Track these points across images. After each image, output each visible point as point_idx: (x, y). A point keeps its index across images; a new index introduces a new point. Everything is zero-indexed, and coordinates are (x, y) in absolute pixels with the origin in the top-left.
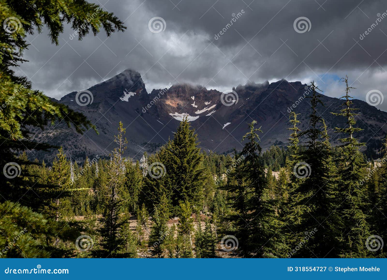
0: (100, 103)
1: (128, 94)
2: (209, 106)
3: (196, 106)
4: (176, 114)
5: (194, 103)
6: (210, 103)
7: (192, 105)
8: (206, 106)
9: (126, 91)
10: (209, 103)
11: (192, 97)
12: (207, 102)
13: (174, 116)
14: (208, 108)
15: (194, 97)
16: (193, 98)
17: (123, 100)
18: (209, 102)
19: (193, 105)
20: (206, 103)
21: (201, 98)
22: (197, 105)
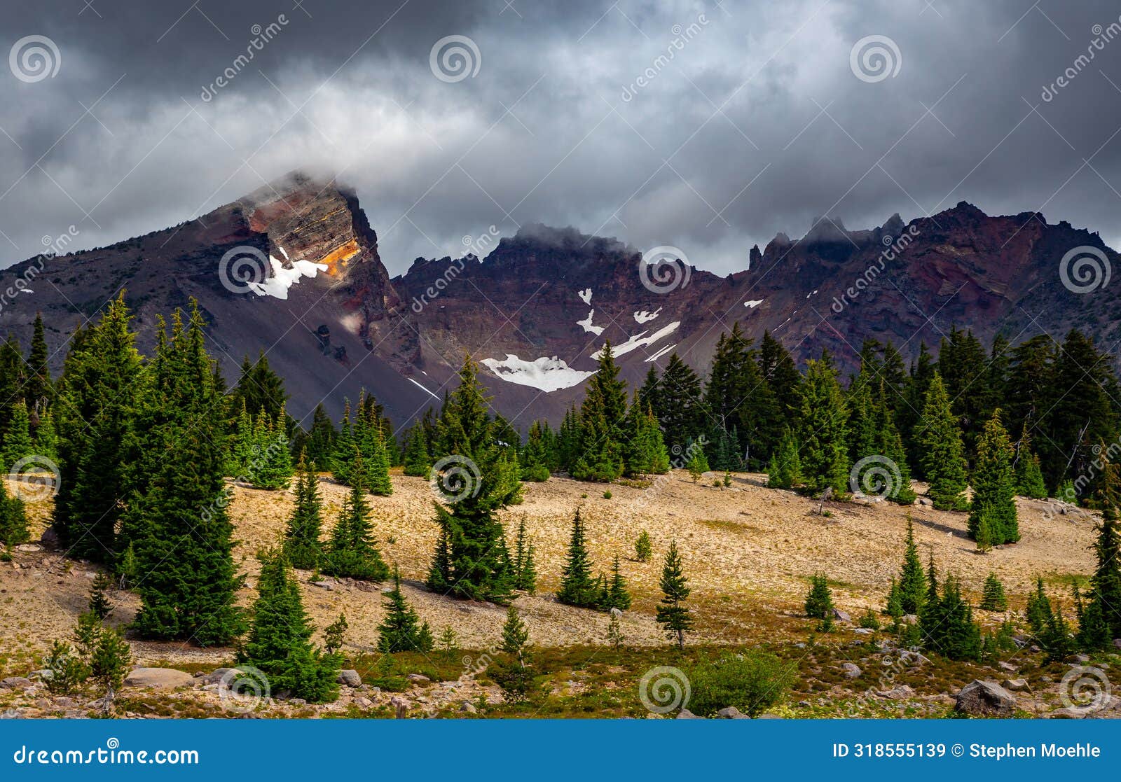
0: (146, 299)
1: (291, 268)
2: (649, 328)
3: (598, 331)
4: (512, 360)
5: (591, 314)
6: (655, 315)
7: (580, 323)
8: (638, 329)
9: (279, 257)
10: (651, 318)
11: (581, 294)
12: (644, 313)
13: (502, 370)
14: (647, 336)
15: (589, 292)
16: (587, 296)
17: (260, 293)
18: (651, 312)
19: (587, 325)
20: (641, 318)
21: (621, 294)
22: (599, 324)
